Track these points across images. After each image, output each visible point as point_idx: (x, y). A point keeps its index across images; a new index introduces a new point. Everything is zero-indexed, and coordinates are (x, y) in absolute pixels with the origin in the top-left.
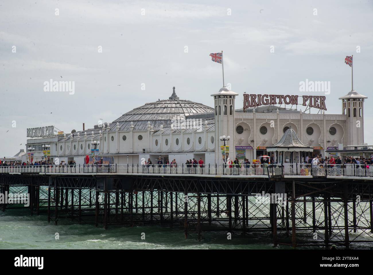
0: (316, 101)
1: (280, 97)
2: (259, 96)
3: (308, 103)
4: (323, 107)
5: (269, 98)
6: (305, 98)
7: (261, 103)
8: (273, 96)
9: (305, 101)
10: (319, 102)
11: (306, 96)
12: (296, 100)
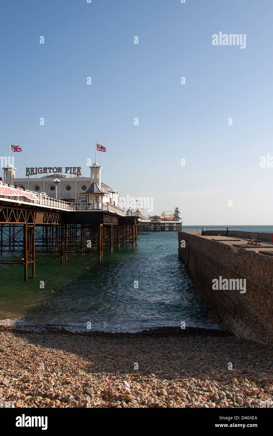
0: (74, 170)
1: (50, 168)
2: (36, 168)
3: (69, 171)
4: (79, 173)
5: (43, 169)
6: (67, 169)
7: (37, 172)
8: (45, 168)
9: (67, 170)
10: (76, 171)
11: (68, 168)
12: (61, 170)
